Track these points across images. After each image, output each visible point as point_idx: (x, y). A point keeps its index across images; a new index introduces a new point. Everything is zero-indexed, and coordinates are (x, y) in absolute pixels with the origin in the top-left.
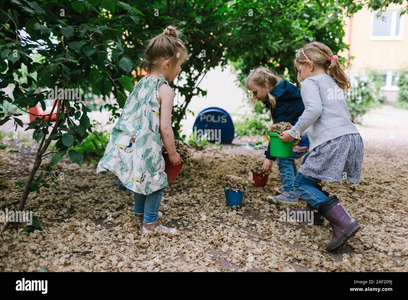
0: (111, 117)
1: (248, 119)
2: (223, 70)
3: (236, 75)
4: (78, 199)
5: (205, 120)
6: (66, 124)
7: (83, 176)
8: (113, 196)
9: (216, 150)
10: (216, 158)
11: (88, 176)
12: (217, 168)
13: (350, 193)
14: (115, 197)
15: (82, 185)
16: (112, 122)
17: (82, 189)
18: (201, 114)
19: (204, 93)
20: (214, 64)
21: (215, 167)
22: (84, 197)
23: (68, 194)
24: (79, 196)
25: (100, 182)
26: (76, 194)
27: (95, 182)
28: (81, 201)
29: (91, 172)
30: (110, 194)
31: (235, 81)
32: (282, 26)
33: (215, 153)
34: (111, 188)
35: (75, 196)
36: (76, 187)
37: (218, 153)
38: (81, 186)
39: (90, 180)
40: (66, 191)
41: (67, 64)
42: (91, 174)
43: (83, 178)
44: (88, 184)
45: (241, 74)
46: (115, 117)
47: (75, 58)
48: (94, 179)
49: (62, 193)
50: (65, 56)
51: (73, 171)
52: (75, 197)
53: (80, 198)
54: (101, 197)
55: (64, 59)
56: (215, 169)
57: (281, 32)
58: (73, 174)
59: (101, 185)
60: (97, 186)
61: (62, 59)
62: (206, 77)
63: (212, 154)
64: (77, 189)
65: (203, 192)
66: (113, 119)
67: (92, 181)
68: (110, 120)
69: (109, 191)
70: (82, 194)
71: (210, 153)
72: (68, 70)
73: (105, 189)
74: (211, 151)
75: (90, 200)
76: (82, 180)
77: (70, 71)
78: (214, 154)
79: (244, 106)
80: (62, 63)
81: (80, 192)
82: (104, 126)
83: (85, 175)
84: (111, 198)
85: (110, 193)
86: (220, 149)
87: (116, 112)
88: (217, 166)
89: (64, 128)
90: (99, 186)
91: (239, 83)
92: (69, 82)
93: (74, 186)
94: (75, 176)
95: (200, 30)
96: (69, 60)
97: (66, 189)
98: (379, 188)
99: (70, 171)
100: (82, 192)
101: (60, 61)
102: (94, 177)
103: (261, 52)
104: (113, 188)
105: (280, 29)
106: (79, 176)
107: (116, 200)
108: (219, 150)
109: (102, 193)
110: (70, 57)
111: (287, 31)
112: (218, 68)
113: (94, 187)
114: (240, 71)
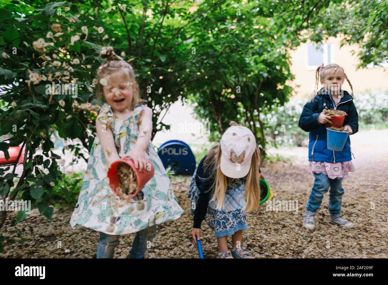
0: (75, 157)
1: (206, 150)
2: (183, 105)
3: (193, 108)
4: (45, 251)
5: (166, 154)
6: (34, 173)
7: (48, 223)
8: (83, 244)
9: (181, 183)
10: (183, 192)
11: (52, 223)
12: (186, 202)
13: (322, 220)
14: (85, 245)
15: (47, 233)
16: (75, 163)
17: (48, 238)
18: (162, 148)
19: (168, 127)
20: (174, 99)
21: (183, 202)
22: (51, 248)
23: (33, 246)
24: (45, 247)
25: (67, 228)
26: (42, 245)
27: (61, 229)
28: (49, 253)
29: (56, 218)
30: (80, 242)
31: (193, 114)
32: (239, 61)
33: (181, 186)
34: (80, 234)
35: (41, 247)
36: (41, 236)
37: (183, 186)
38: (47, 235)
39: (55, 226)
40: (31, 242)
41: (35, 109)
42: (56, 220)
43: (48, 225)
44: (53, 231)
45: (197, 107)
46: (79, 158)
47: (43, 103)
48: (60, 226)
49: (27, 245)
50: (32, 101)
51: (36, 218)
52: (41, 249)
53: (47, 250)
54: (71, 247)
55: (32, 104)
56: (184, 203)
57: (238, 67)
58: (36, 221)
59: (68, 232)
60: (64, 233)
61: (29, 104)
62: (169, 113)
63: (177, 188)
64: (42, 239)
65: (177, 231)
66: (76, 160)
67: (58, 228)
68: (74, 161)
69: (78, 239)
70: (48, 245)
71: (176, 187)
72: (37, 115)
73: (74, 236)
74: (176, 184)
75: (59, 252)
76: (47, 227)
77: (40, 117)
78: (180, 188)
79: (202, 137)
80: (30, 109)
81: (46, 242)
82: (67, 167)
83: (49, 222)
84: (82, 246)
85: (79, 240)
86: (185, 182)
87: (80, 152)
88: (185, 201)
89: (32, 178)
90: (66, 233)
91: (196, 115)
92: (37, 129)
93: (37, 235)
94: (38, 224)
95: (163, 67)
96: (38, 105)
97: (30, 240)
98: (347, 211)
99: (32, 218)
100: (49, 242)
101: (28, 107)
102: (59, 223)
103: (219, 86)
104: (82, 234)
105: (237, 64)
106: (43, 223)
107: (87, 249)
108: (183, 183)
109: (70, 242)
110: (38, 102)
111: (243, 66)
112: (178, 103)
113: (61, 235)
114: (196, 104)
